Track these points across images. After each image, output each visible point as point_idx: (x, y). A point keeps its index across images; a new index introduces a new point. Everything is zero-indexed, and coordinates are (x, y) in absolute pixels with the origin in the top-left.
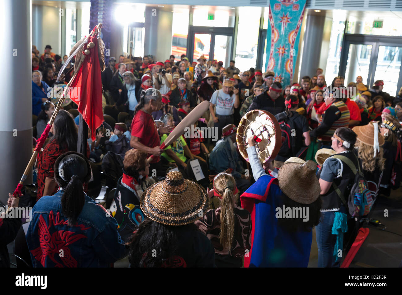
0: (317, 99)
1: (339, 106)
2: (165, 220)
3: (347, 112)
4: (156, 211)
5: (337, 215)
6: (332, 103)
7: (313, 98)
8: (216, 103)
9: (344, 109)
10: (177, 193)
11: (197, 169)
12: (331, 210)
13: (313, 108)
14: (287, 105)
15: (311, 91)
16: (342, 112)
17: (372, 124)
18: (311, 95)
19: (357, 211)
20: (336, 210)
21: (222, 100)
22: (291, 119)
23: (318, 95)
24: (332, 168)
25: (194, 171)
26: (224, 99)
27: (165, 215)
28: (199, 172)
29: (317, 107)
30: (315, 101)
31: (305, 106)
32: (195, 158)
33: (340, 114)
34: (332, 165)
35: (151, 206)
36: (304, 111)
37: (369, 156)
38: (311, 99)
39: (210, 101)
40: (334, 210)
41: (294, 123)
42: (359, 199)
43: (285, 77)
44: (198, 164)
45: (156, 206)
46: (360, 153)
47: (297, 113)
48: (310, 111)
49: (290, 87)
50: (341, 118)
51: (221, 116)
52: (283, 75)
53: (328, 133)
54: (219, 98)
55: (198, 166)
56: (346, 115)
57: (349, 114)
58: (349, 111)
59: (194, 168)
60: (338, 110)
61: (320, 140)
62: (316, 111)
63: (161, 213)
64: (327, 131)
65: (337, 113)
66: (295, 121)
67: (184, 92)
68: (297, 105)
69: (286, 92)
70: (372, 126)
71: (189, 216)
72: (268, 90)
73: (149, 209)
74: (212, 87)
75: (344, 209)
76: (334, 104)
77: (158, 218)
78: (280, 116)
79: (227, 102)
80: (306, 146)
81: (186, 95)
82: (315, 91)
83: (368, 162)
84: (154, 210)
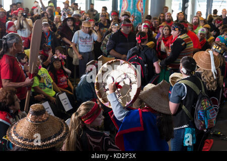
0: (164, 33)
1: (184, 38)
2: (29, 145)
3: (191, 43)
4: (21, 138)
5: (187, 130)
6: (178, 36)
7: (161, 33)
8: (77, 42)
9: (188, 40)
10: (39, 122)
11: (66, 101)
12: (182, 127)
13: (162, 41)
14: (138, 40)
15: (159, 27)
16: (187, 43)
17: (207, 51)
18: (160, 30)
19: (202, 125)
20: (186, 126)
21: (83, 39)
22: (142, 52)
23: (165, 30)
24: (177, 91)
25: (63, 103)
26: (85, 38)
27: (29, 142)
28: (67, 103)
29: (165, 41)
30: (163, 34)
31: (155, 41)
32: (63, 92)
33: (186, 45)
34: (178, 89)
35: (17, 135)
36: (153, 44)
37: (211, 79)
38: (160, 34)
39: (72, 41)
40: (184, 126)
41: (145, 55)
42: (202, 115)
43: (137, 16)
44: (66, 97)
45: (21, 134)
46: (203, 77)
47: (147, 46)
48: (160, 43)
49: (142, 24)
50: (187, 48)
51: (84, 53)
52: (136, 14)
53: (176, 61)
54: (80, 38)
55: (66, 98)
56: (190, 45)
57: (192, 44)
58: (192, 41)
59: (62, 100)
60: (184, 41)
61: (170, 68)
62: (165, 44)
63: (26, 140)
64: (176, 60)
65: (183, 44)
66: (145, 53)
67: (48, 35)
68: (146, 39)
69: (139, 29)
70: (208, 53)
71: (51, 141)
72: (121, 29)
73: (15, 138)
74: (72, 28)
75: (192, 125)
76: (179, 37)
77: (23, 144)
78: (133, 50)
79: (87, 40)
80: (157, 74)
81: (50, 37)
82: (163, 26)
83: (211, 83)
84: (19, 138)
